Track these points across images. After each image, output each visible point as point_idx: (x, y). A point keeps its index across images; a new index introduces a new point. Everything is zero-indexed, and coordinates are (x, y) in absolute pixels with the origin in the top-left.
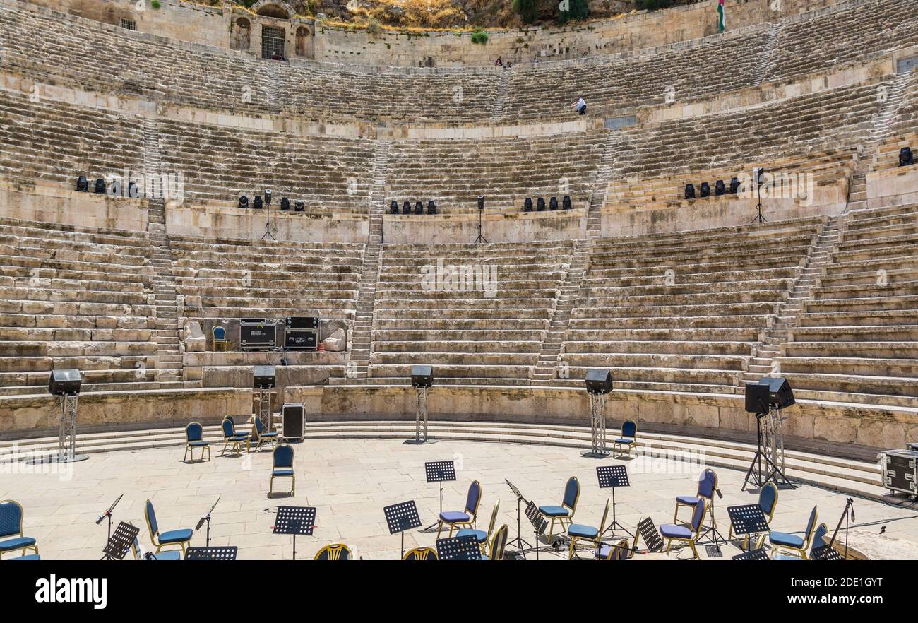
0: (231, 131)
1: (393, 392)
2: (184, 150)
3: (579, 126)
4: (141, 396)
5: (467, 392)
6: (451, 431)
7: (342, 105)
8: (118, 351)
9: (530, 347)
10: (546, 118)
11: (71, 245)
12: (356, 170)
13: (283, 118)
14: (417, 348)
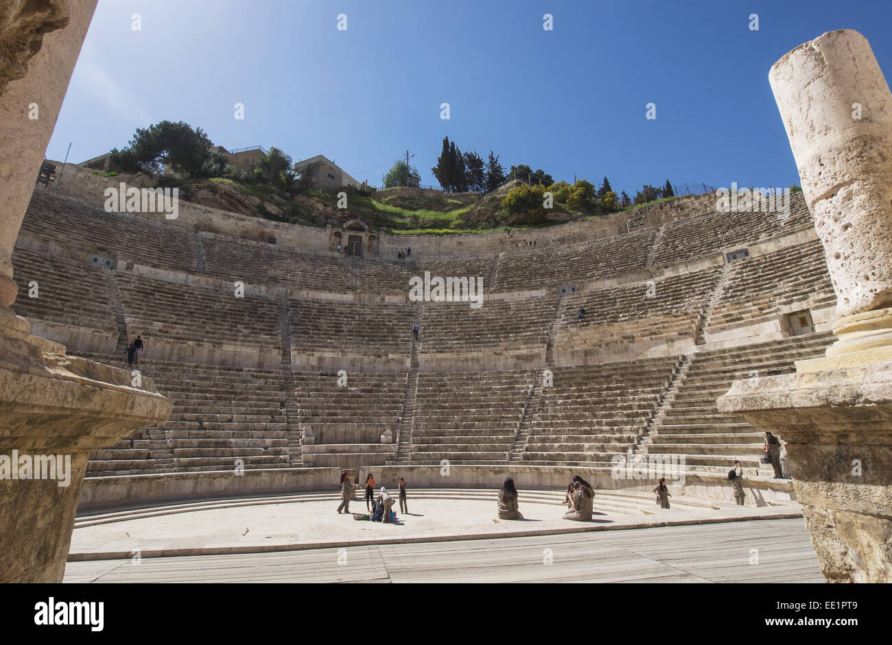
0: (329, 303)
1: (424, 470)
2: (302, 318)
3: (540, 293)
4: (280, 472)
5: (469, 469)
6: (459, 494)
7: (394, 283)
8: (266, 444)
9: (508, 440)
10: (521, 287)
11: (241, 380)
12: (403, 325)
13: (359, 293)
14: (439, 441)
